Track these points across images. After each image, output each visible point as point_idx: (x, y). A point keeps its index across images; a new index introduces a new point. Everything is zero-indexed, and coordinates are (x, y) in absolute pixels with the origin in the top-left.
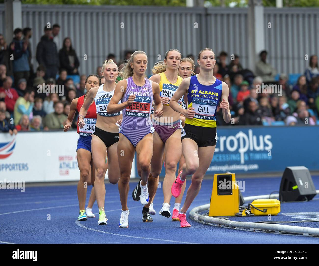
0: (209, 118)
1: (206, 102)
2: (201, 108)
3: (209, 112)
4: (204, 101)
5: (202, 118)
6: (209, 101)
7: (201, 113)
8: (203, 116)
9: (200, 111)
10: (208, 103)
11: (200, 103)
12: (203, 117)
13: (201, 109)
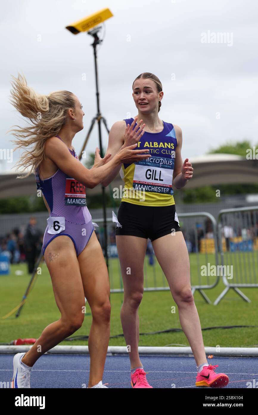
0: (163, 189)
1: (158, 161)
2: (151, 172)
3: (162, 180)
4: (155, 160)
5: (153, 190)
6: (162, 159)
7: (151, 181)
8: (154, 186)
9: (148, 177)
10: (161, 164)
11: (148, 163)
12: (153, 188)
13: (150, 175)
